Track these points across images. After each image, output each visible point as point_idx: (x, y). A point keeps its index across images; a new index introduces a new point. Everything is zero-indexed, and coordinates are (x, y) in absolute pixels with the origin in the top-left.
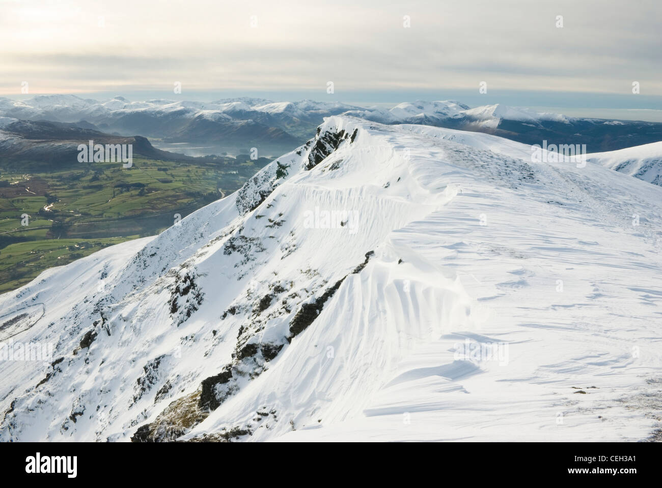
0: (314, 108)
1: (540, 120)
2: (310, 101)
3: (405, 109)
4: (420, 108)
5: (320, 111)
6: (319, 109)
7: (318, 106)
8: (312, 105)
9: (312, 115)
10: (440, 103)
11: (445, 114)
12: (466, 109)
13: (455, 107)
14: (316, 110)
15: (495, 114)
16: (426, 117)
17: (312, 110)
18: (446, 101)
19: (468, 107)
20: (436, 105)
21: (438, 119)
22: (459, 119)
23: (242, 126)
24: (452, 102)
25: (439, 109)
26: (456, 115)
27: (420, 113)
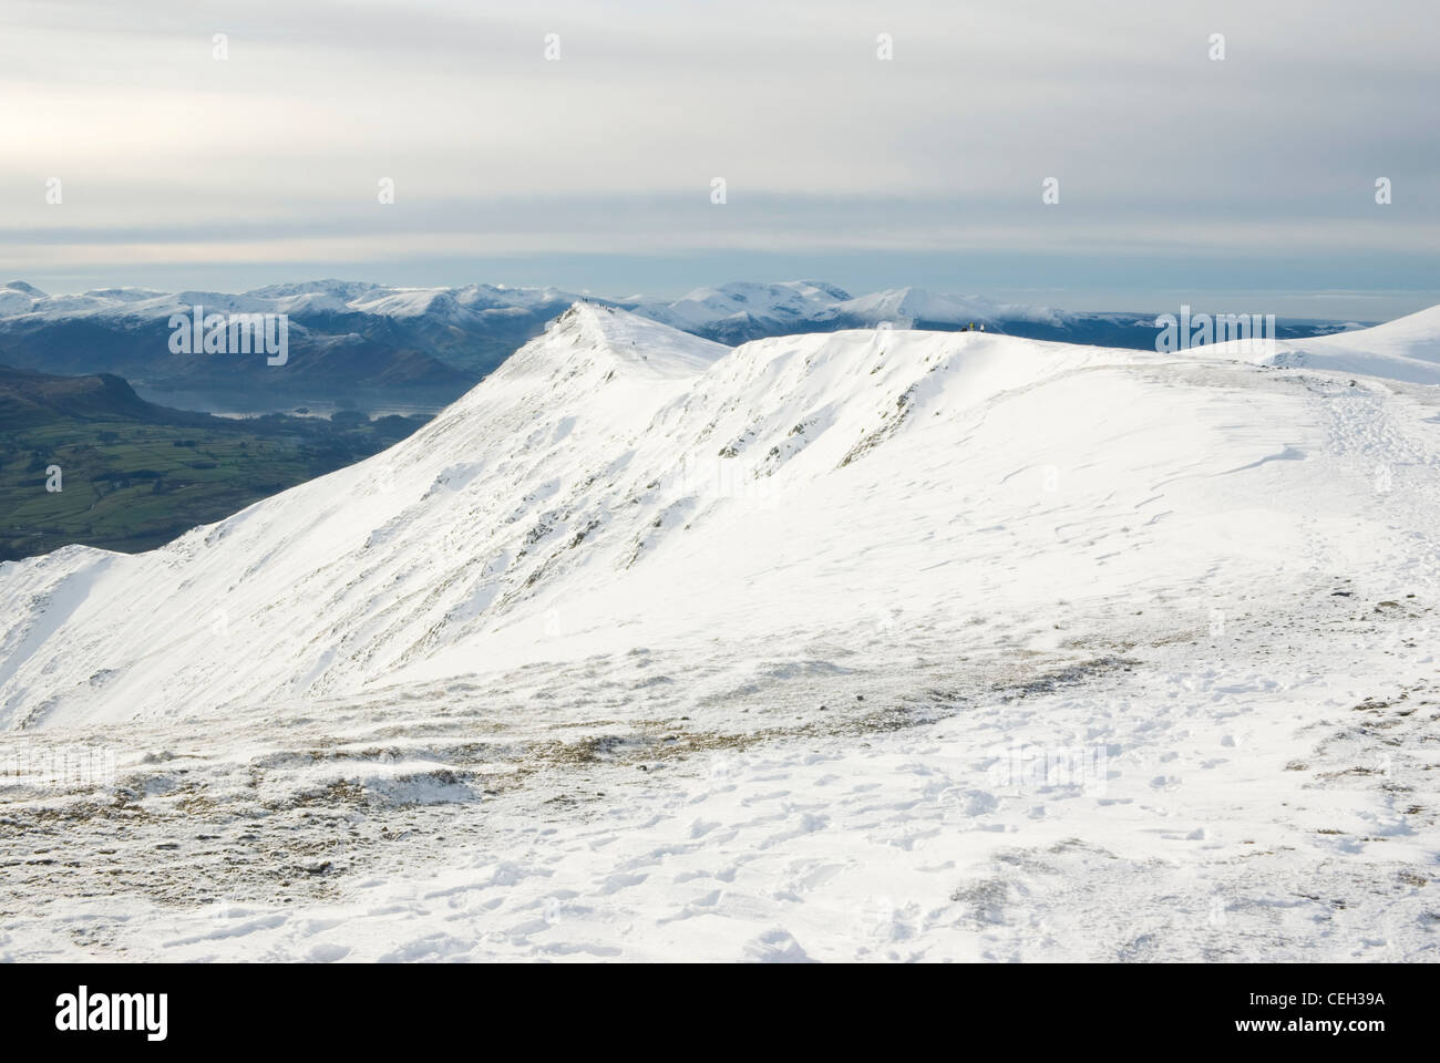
0: (496, 304)
1: (1001, 320)
2: (485, 286)
3: (706, 302)
4: (739, 298)
5: (510, 309)
6: (508, 306)
7: (504, 299)
8: (491, 296)
9: (490, 319)
10: (783, 287)
11: (794, 312)
12: (843, 299)
13: (817, 294)
14: (499, 307)
15: (902, 311)
16: (751, 319)
17: (491, 307)
18: (798, 283)
19: (847, 295)
20: (774, 292)
21: (780, 324)
22: (827, 321)
23: (336, 348)
24: (810, 284)
25: (783, 301)
26: (819, 314)
27: (740, 310)
